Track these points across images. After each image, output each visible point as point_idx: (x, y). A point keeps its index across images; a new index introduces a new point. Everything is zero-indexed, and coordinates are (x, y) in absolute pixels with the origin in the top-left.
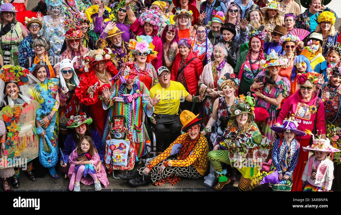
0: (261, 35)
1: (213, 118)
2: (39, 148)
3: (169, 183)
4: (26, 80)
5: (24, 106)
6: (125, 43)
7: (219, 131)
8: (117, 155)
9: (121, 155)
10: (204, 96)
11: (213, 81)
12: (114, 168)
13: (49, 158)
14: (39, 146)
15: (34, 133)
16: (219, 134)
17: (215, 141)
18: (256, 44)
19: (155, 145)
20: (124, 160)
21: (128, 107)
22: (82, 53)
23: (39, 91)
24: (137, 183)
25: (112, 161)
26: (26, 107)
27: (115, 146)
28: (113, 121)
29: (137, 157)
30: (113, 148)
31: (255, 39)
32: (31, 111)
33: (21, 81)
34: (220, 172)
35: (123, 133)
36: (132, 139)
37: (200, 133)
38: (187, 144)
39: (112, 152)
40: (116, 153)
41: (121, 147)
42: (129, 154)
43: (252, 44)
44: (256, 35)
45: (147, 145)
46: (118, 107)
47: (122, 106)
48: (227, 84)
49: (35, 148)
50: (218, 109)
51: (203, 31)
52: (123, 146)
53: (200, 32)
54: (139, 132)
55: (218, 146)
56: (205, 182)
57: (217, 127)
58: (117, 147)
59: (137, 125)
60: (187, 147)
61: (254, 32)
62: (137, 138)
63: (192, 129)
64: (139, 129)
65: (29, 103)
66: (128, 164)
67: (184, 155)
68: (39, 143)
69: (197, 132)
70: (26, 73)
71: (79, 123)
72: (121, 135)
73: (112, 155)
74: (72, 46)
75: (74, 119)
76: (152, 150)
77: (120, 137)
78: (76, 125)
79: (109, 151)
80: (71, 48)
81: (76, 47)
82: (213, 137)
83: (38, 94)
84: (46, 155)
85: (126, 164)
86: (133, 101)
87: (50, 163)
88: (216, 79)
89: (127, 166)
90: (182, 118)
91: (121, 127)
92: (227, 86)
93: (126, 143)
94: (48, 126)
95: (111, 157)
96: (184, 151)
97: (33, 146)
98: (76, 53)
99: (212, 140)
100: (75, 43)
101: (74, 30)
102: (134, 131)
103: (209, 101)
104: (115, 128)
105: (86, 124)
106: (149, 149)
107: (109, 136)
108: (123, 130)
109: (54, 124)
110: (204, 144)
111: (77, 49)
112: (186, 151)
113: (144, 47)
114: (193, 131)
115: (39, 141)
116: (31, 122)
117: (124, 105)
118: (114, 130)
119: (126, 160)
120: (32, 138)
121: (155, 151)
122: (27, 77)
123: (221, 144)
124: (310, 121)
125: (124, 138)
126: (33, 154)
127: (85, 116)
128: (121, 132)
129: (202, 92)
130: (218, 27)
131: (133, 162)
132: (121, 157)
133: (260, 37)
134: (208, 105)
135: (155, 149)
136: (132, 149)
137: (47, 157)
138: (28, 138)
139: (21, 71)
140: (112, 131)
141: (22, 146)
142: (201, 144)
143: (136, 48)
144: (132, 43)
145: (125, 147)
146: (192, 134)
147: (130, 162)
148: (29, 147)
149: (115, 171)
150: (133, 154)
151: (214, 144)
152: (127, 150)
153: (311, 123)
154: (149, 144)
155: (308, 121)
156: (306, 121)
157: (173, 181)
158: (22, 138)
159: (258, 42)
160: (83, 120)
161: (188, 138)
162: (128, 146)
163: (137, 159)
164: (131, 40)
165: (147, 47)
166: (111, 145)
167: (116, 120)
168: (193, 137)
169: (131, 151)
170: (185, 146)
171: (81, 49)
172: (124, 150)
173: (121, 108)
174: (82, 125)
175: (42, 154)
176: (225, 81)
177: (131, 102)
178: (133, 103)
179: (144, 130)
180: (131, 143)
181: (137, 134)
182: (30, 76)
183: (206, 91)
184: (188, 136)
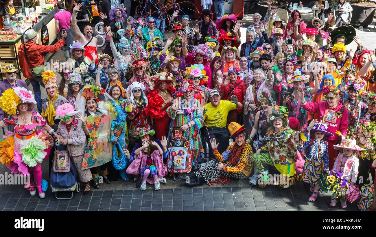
0: (294, 60)
1: (255, 128)
2: (113, 153)
3: (221, 183)
4: (102, 97)
5: (102, 117)
6: (181, 71)
7: (260, 138)
8: (177, 159)
9: (181, 159)
10: (247, 111)
11: (253, 98)
12: (175, 171)
13: (120, 162)
14: (113, 151)
15: (108, 140)
16: (260, 141)
17: (258, 147)
18: (290, 67)
19: (208, 152)
20: (183, 165)
21: (187, 119)
22: (145, 79)
23: (114, 106)
24: (193, 184)
25: (173, 165)
26: (104, 117)
27: (175, 153)
28: (174, 131)
29: (193, 163)
30: (174, 154)
31: (289, 63)
32: (108, 121)
33: (99, 98)
34: (263, 172)
35: (182, 141)
36: (189, 146)
37: (245, 140)
38: (235, 150)
39: (173, 158)
40: (176, 158)
41: (180, 154)
42: (187, 160)
43: (287, 67)
44: (290, 60)
45: (202, 152)
46: (179, 119)
47: (183, 118)
48: (263, 101)
49: (109, 154)
50: (259, 120)
51: (245, 61)
52: (182, 153)
53: (242, 61)
54: (196, 140)
55: (260, 150)
56: (250, 182)
57: (258, 135)
58: (177, 153)
59: (194, 134)
60: (235, 152)
61: (288, 57)
62: (194, 145)
63: (238, 137)
64: (196, 137)
65: (106, 115)
66: (186, 168)
67: (232, 159)
68: (113, 149)
69: (242, 139)
70: (102, 92)
71: (144, 134)
72: (180, 143)
73: (173, 160)
74: (138, 73)
75: (140, 130)
76: (206, 157)
77: (180, 145)
78: (141, 135)
79: (170, 157)
80: (137, 75)
81: (141, 74)
82: (255, 144)
83: (113, 108)
84: (117, 159)
85: (184, 167)
86: (192, 113)
87: (121, 166)
88: (255, 96)
89: (186, 169)
90: (230, 129)
91: (180, 136)
92: (263, 103)
93: (185, 149)
94: (119, 136)
95: (172, 162)
96: (233, 155)
97: (107, 151)
98: (140, 80)
99: (255, 146)
100: (140, 71)
101: (139, 61)
102: (192, 140)
103: (252, 115)
104: (175, 137)
105: (149, 135)
106: (203, 156)
107: (171, 144)
108: (182, 139)
109: (125, 134)
110: (248, 151)
111: (142, 76)
112: (234, 156)
113: (197, 72)
114: (239, 139)
115: (113, 147)
116: (106, 130)
117: (184, 117)
118: (174, 139)
119: (185, 164)
120: (106, 144)
121: (208, 157)
122: (103, 95)
123: (263, 148)
124: (336, 123)
125: (183, 146)
126: (107, 158)
127: (149, 128)
128: (180, 141)
129: (246, 107)
130: (257, 58)
131: (190, 166)
132: (181, 161)
133: (293, 61)
134: (251, 119)
135: (208, 155)
136: (190, 155)
137: (118, 161)
138: (104, 144)
139: (99, 90)
140: (173, 140)
141: (99, 150)
142: (246, 152)
143: (191, 73)
144: (188, 69)
145: (184, 153)
146: (238, 142)
147: (188, 166)
148: (104, 152)
149: (175, 173)
150: (190, 159)
151: (256, 149)
152: (185, 156)
153: (336, 125)
154: (203, 151)
155: (334, 124)
156: (333, 123)
157: (224, 181)
158: (99, 144)
159: (291, 65)
160: (147, 131)
161: (236, 145)
162: (186, 153)
163: (194, 164)
164: (186, 68)
165: (200, 73)
166: (172, 152)
167: (176, 130)
168: (240, 144)
169: (188, 157)
170: (234, 151)
171: (144, 76)
172: (183, 155)
173: (181, 120)
174: (146, 135)
175: (114, 158)
176: (262, 98)
177: (190, 114)
178: (192, 114)
179: (199, 140)
180: (189, 150)
181: (194, 142)
182: (106, 94)
183: (248, 106)
184: (236, 143)
